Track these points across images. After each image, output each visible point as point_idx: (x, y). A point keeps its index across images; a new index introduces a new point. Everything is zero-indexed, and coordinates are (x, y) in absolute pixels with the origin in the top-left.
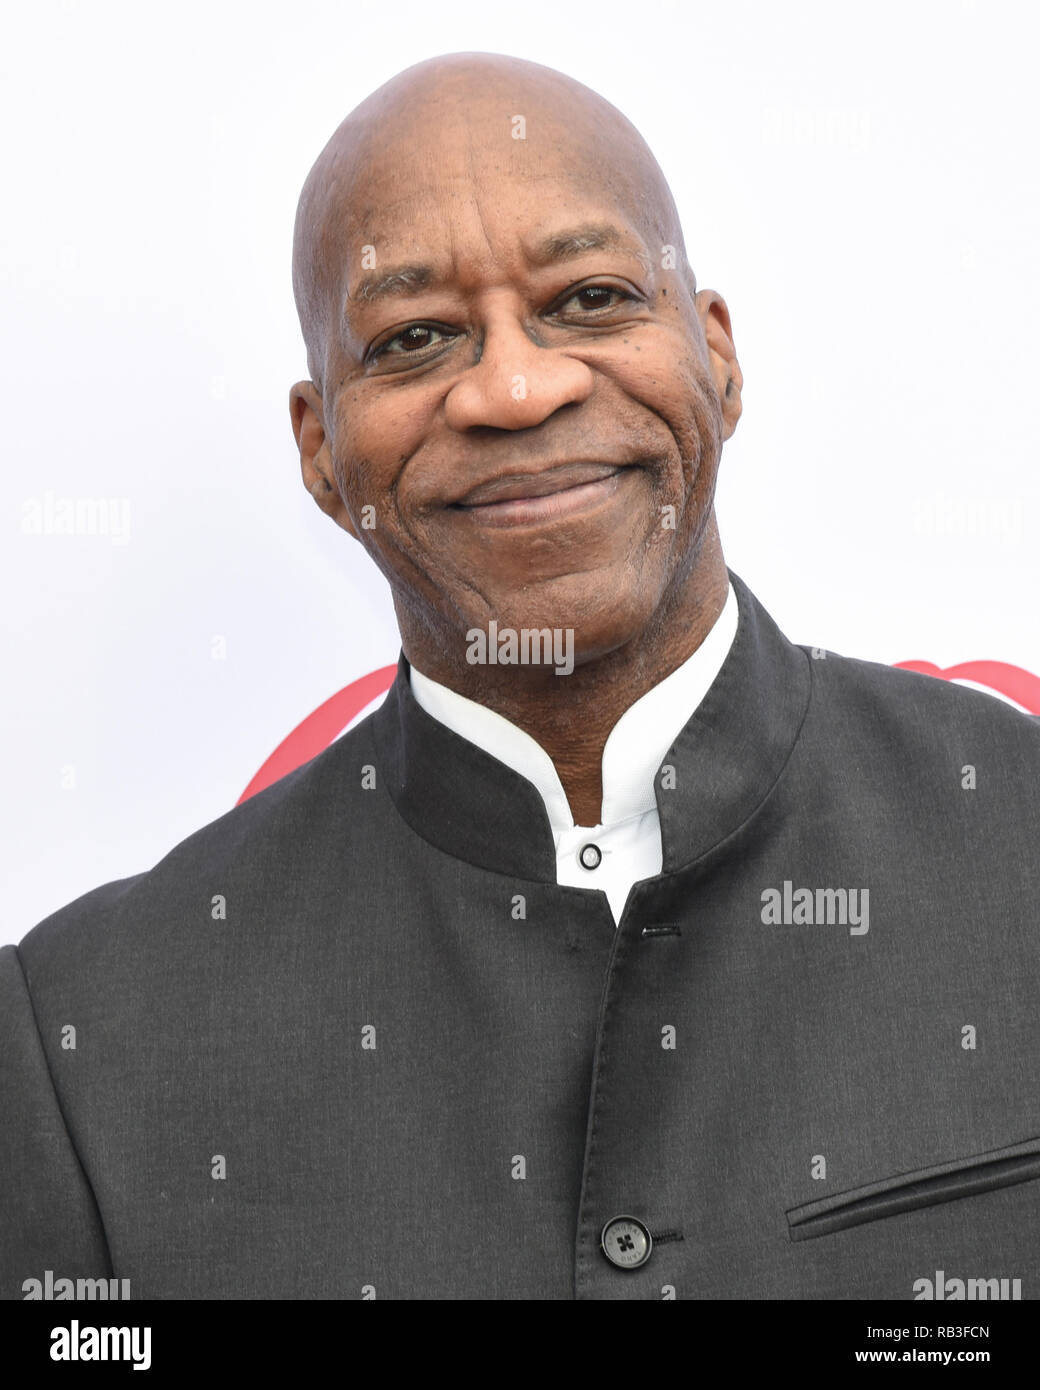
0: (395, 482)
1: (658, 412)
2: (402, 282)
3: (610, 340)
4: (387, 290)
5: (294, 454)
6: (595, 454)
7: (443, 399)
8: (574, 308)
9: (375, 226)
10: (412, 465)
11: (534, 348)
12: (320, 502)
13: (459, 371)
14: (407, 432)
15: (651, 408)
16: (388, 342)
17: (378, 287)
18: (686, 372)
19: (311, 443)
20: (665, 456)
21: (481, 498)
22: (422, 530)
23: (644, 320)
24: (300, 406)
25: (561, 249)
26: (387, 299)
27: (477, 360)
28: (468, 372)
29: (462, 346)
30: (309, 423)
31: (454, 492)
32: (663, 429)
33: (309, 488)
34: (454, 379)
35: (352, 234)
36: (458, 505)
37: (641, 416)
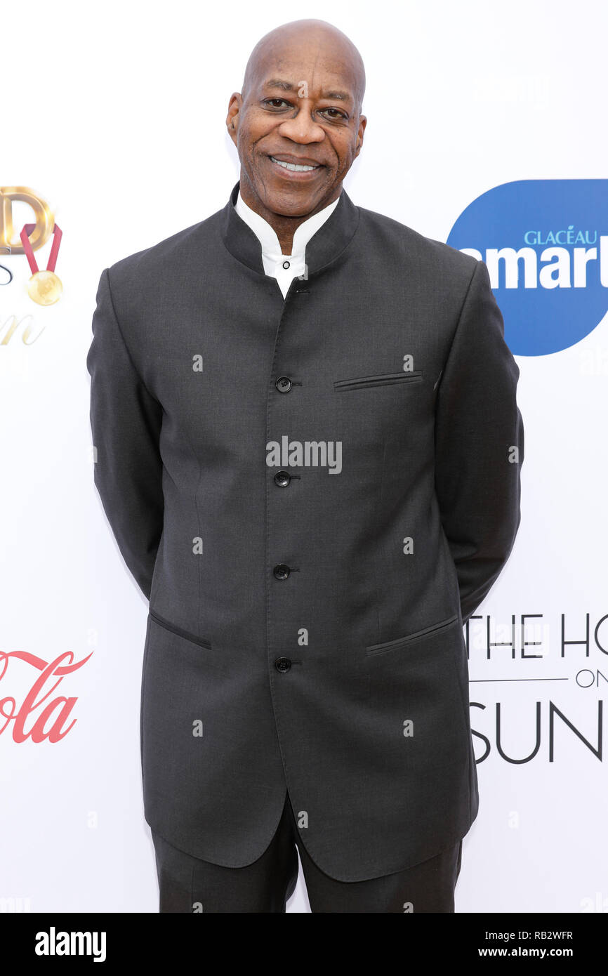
0: (255, 143)
1: (337, 153)
2: (282, 86)
3: (335, 127)
4: (278, 86)
5: (226, 112)
6: (317, 159)
7: (279, 125)
8: (326, 113)
9: (281, 65)
10: (263, 139)
11: (312, 121)
12: (229, 130)
13: (287, 118)
14: (266, 129)
15: (336, 151)
16: (270, 101)
17: (275, 84)
18: (350, 145)
19: (233, 112)
20: (334, 167)
21: (278, 157)
22: (257, 160)
23: (345, 126)
24: (234, 99)
25: (332, 96)
26: (277, 89)
27: (295, 117)
28: (290, 120)
29: (292, 111)
30: (235, 104)
31: (271, 152)
32: (336, 158)
33: (227, 124)
34: (285, 120)
35: (273, 64)
36: (270, 157)
37: (332, 153)
